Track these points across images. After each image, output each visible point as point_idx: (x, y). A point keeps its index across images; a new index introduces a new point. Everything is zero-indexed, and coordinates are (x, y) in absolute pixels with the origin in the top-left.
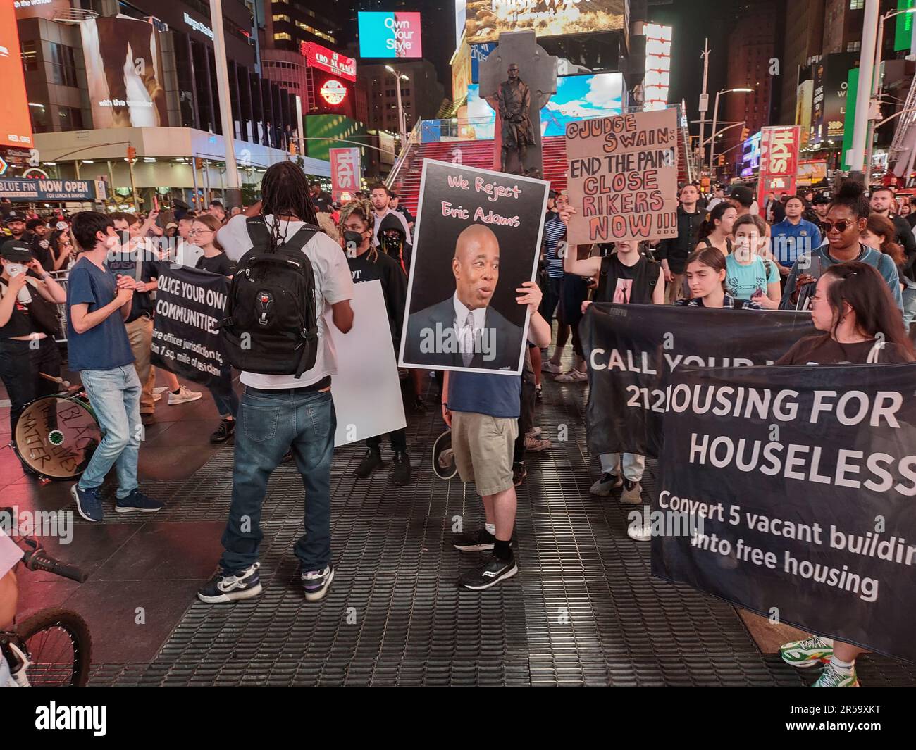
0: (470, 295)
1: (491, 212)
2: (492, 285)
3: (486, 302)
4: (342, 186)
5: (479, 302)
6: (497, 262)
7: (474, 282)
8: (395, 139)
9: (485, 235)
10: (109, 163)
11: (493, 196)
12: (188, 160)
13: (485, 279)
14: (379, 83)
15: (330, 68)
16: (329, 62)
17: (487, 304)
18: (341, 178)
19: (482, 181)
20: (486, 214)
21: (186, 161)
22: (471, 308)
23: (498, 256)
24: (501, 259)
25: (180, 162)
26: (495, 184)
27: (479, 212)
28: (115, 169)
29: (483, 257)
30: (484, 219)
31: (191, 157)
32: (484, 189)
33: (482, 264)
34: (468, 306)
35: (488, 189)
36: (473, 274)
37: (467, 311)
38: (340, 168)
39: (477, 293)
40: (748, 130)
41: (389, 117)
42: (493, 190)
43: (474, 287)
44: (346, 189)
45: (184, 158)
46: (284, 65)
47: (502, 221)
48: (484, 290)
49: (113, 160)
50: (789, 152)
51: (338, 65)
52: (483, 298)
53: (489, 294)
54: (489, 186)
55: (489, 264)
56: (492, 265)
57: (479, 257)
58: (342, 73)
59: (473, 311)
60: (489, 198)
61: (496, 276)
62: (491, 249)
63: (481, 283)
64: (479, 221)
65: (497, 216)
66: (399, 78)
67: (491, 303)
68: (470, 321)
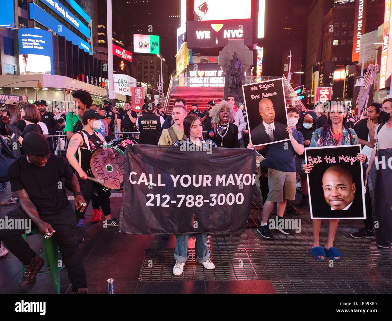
0: (268, 120)
1: (267, 93)
2: (274, 115)
3: (273, 120)
4: (136, 103)
5: (271, 121)
6: (273, 108)
7: (268, 116)
8: (147, 86)
9: (267, 101)
10: (26, 89)
11: (266, 88)
12: (62, 90)
13: (271, 114)
14: (141, 63)
15: (121, 56)
16: (121, 53)
17: (274, 121)
18: (136, 100)
19: (261, 85)
20: (265, 94)
21: (61, 90)
22: (269, 124)
23: (273, 105)
24: (274, 106)
25: (58, 91)
26: (265, 85)
27: (263, 94)
28: (28, 92)
29: (268, 107)
30: (265, 96)
31: (64, 88)
32: (263, 87)
33: (269, 110)
34: (268, 123)
35: (264, 87)
36: (267, 113)
37: (268, 125)
38: (136, 95)
39: (270, 119)
40: (305, 89)
41: (145, 77)
42: (265, 87)
43: (268, 117)
44: (138, 105)
45: (61, 89)
46: (102, 53)
47: (271, 95)
48: (271, 117)
49: (28, 88)
50: (327, 97)
51: (125, 55)
52: (272, 119)
53: (273, 118)
54: (264, 86)
55: (271, 109)
56: (272, 109)
57: (267, 108)
58: (126, 58)
59: (270, 124)
60: (265, 90)
61: (274, 112)
62: (270, 104)
63: (270, 115)
64: (264, 97)
65: (269, 94)
66: (161, 60)
67: (275, 120)
68: (270, 128)
